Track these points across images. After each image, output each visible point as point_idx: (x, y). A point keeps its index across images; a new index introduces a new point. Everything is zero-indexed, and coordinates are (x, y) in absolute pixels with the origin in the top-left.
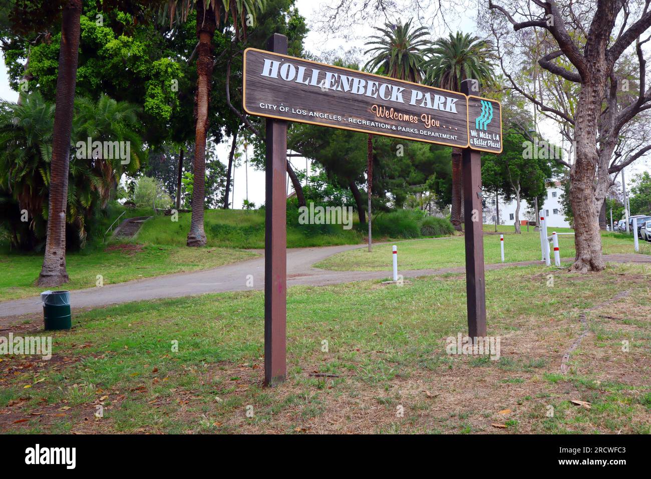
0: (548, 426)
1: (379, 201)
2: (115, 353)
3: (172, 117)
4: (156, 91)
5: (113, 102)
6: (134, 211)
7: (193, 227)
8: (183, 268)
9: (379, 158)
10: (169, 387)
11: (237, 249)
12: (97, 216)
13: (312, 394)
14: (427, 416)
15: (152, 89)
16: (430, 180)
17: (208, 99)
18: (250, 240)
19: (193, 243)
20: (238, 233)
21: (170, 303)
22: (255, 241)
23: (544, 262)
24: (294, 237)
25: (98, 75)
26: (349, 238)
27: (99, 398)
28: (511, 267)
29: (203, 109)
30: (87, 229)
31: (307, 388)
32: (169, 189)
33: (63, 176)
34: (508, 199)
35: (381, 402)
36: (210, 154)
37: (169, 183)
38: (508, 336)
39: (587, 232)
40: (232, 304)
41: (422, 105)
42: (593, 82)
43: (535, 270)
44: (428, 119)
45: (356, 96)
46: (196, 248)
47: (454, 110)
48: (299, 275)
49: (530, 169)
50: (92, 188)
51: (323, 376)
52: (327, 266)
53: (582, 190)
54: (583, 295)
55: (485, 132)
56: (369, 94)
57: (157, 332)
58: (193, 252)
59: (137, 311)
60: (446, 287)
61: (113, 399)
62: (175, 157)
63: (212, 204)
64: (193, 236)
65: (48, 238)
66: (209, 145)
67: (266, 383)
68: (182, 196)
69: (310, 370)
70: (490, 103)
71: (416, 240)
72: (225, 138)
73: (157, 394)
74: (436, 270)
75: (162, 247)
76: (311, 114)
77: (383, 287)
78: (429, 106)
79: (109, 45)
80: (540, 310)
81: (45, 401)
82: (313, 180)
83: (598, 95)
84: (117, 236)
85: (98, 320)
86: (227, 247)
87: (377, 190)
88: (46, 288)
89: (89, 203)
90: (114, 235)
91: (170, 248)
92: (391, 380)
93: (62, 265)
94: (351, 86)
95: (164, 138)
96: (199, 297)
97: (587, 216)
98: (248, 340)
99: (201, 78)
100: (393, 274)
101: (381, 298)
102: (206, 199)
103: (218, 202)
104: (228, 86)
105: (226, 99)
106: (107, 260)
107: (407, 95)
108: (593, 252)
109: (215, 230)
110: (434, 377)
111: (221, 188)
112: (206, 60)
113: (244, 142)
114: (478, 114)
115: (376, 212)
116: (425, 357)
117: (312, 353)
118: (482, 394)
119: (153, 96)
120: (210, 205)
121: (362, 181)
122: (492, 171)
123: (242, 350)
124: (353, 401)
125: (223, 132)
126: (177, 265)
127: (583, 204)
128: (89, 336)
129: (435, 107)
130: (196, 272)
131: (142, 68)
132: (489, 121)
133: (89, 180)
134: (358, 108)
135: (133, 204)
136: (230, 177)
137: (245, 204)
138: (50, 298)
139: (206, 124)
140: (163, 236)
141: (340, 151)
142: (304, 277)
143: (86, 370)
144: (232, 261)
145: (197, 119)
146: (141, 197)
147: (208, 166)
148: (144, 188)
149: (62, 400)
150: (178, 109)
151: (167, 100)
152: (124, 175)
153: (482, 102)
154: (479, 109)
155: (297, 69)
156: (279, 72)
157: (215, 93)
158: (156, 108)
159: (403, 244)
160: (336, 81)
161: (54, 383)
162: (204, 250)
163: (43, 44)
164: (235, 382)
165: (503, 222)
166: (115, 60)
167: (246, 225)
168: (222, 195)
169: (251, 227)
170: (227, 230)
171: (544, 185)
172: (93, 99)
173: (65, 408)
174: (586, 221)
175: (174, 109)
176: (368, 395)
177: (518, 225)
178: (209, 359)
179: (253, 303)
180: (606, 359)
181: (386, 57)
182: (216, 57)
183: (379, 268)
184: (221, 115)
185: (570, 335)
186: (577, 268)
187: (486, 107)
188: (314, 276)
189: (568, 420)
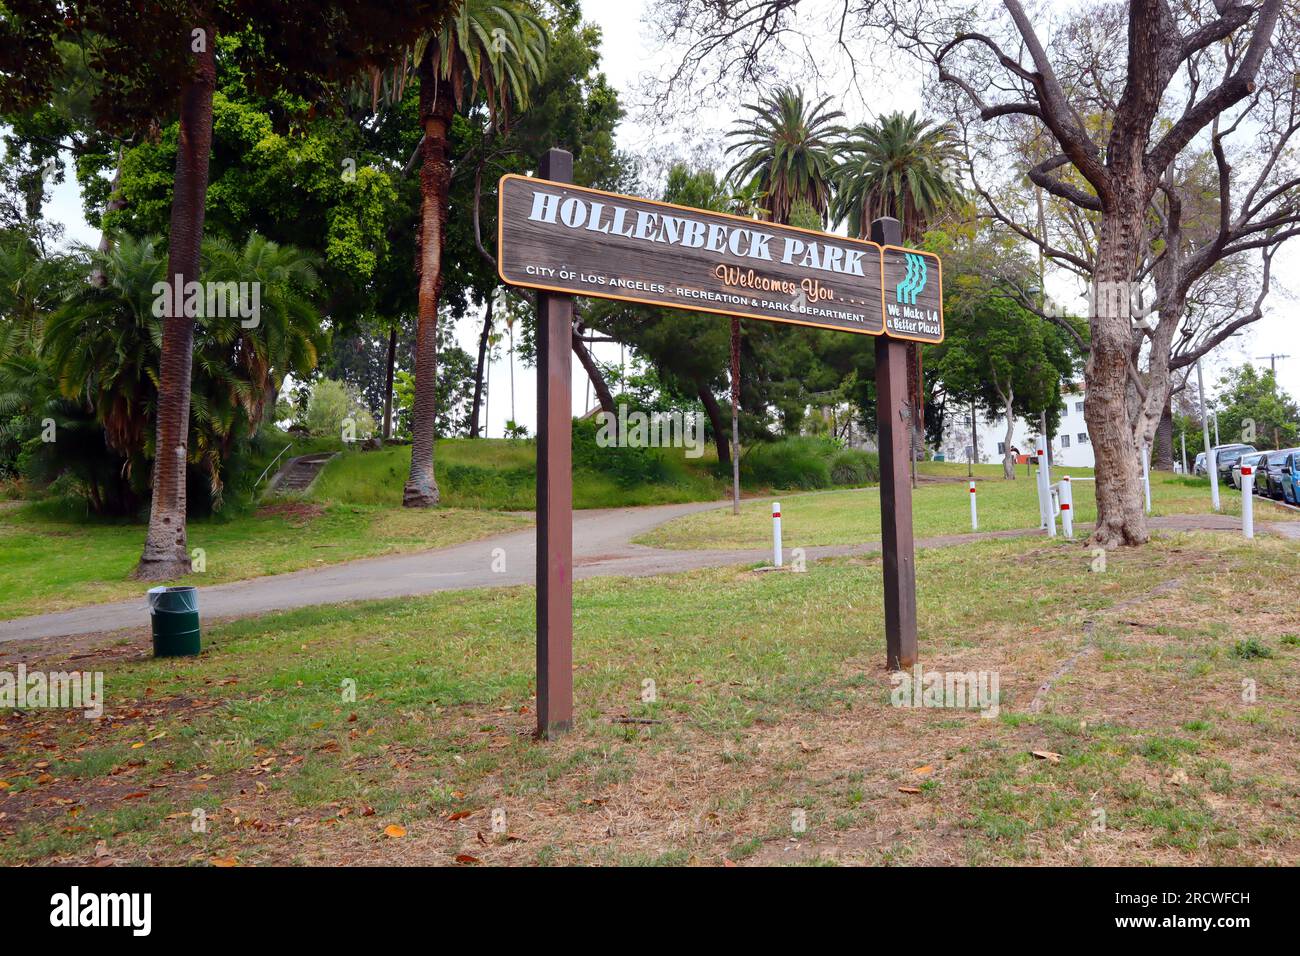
0: (985, 788)
1: (753, 422)
2: (281, 693)
3: (376, 272)
4: (348, 225)
5: (272, 246)
6: (306, 442)
7: (413, 473)
8: (397, 547)
9: (752, 343)
10: (378, 742)
11: (495, 511)
12: (242, 452)
13: (615, 749)
14: (799, 779)
15: (340, 222)
16: (846, 384)
17: (441, 240)
18: (519, 495)
19: (414, 500)
20: (497, 483)
21: (375, 609)
22: (527, 496)
23: (1045, 532)
24: (600, 488)
25: (243, 197)
26: (700, 491)
27: (260, 761)
28: (988, 539)
29: (432, 258)
30: (223, 477)
31: (607, 741)
32: (370, 402)
33: (182, 381)
34: (993, 415)
35: (727, 760)
36: (444, 337)
37: (369, 391)
38: (955, 657)
39: (1116, 475)
40: (484, 610)
41: (804, 263)
42: (1122, 210)
43: (1027, 544)
44: (813, 287)
45: (689, 251)
46: (419, 510)
47: (859, 272)
48: (606, 558)
49: (1031, 361)
50: (233, 402)
51: (633, 722)
52: (656, 540)
53: (1107, 402)
54: (1102, 587)
55: (912, 307)
56: (711, 246)
57: (353, 658)
58: (413, 518)
59: (317, 622)
60: (867, 575)
61: (285, 763)
62: (381, 342)
63: (449, 429)
64: (414, 487)
65: (155, 493)
66: (444, 320)
67: (539, 734)
68: (394, 415)
69: (614, 713)
70: (921, 258)
71: (823, 492)
72: (472, 308)
73: (358, 754)
74: (853, 547)
75: (358, 507)
76: (613, 282)
77: (756, 578)
78: (816, 264)
79: (262, 145)
80: (1021, 614)
81: (171, 766)
82: (634, 383)
83: (1132, 233)
84: (276, 488)
85: (247, 639)
86: (476, 507)
87: (751, 401)
88: (153, 583)
89: (228, 427)
90: (271, 487)
91: (373, 509)
92: (747, 726)
93: (179, 542)
94: (681, 234)
95: (362, 310)
96: (426, 598)
97: (1116, 447)
98: (511, 670)
99: (427, 201)
100: (773, 555)
101: (750, 595)
102: (437, 420)
103: (461, 426)
104: (477, 214)
105: (474, 238)
106: (260, 532)
107: (776, 247)
108: (1128, 511)
109: (454, 478)
110: (819, 722)
111: (465, 400)
112: (437, 168)
113: (507, 315)
114: (901, 276)
115: (748, 441)
116: (810, 691)
117: (620, 688)
118: (892, 746)
119: (341, 235)
120: (445, 430)
121: (723, 386)
122: (960, 365)
123: (501, 685)
124: (681, 758)
125: (468, 298)
126: (387, 540)
127: (1108, 426)
128: (233, 665)
129: (826, 266)
130: (420, 553)
131: (323, 184)
132: (920, 289)
133: (228, 387)
134: (693, 271)
135: (306, 430)
136: (482, 378)
137: (509, 428)
138: (163, 599)
139: (437, 285)
140: (360, 488)
141: (683, 332)
142: (615, 561)
143: (235, 719)
144: (486, 532)
145: (421, 275)
146: (319, 416)
147: (441, 358)
148: (324, 399)
149: (198, 765)
150: (387, 257)
151: (367, 242)
152: (288, 378)
153: (908, 256)
154: (901, 269)
155: (589, 208)
156: (559, 214)
157: (454, 228)
158: (348, 256)
159: (798, 500)
160: (654, 227)
161: (183, 740)
162: (434, 513)
163: (146, 144)
164: (487, 734)
165: (985, 459)
166: (274, 170)
167: (511, 466)
168: (467, 411)
169: (519, 472)
170: (476, 477)
171: (1057, 391)
172: (234, 242)
173: (205, 776)
174: (1115, 456)
175: (379, 257)
176: (706, 750)
177: (1009, 464)
178: (444, 699)
179: (522, 607)
180: (1111, 690)
181: (765, 158)
182: (456, 163)
183: (751, 545)
184: (465, 268)
185: (1059, 654)
186: (1099, 540)
187: (914, 265)
188: (634, 560)
189: (1019, 780)
